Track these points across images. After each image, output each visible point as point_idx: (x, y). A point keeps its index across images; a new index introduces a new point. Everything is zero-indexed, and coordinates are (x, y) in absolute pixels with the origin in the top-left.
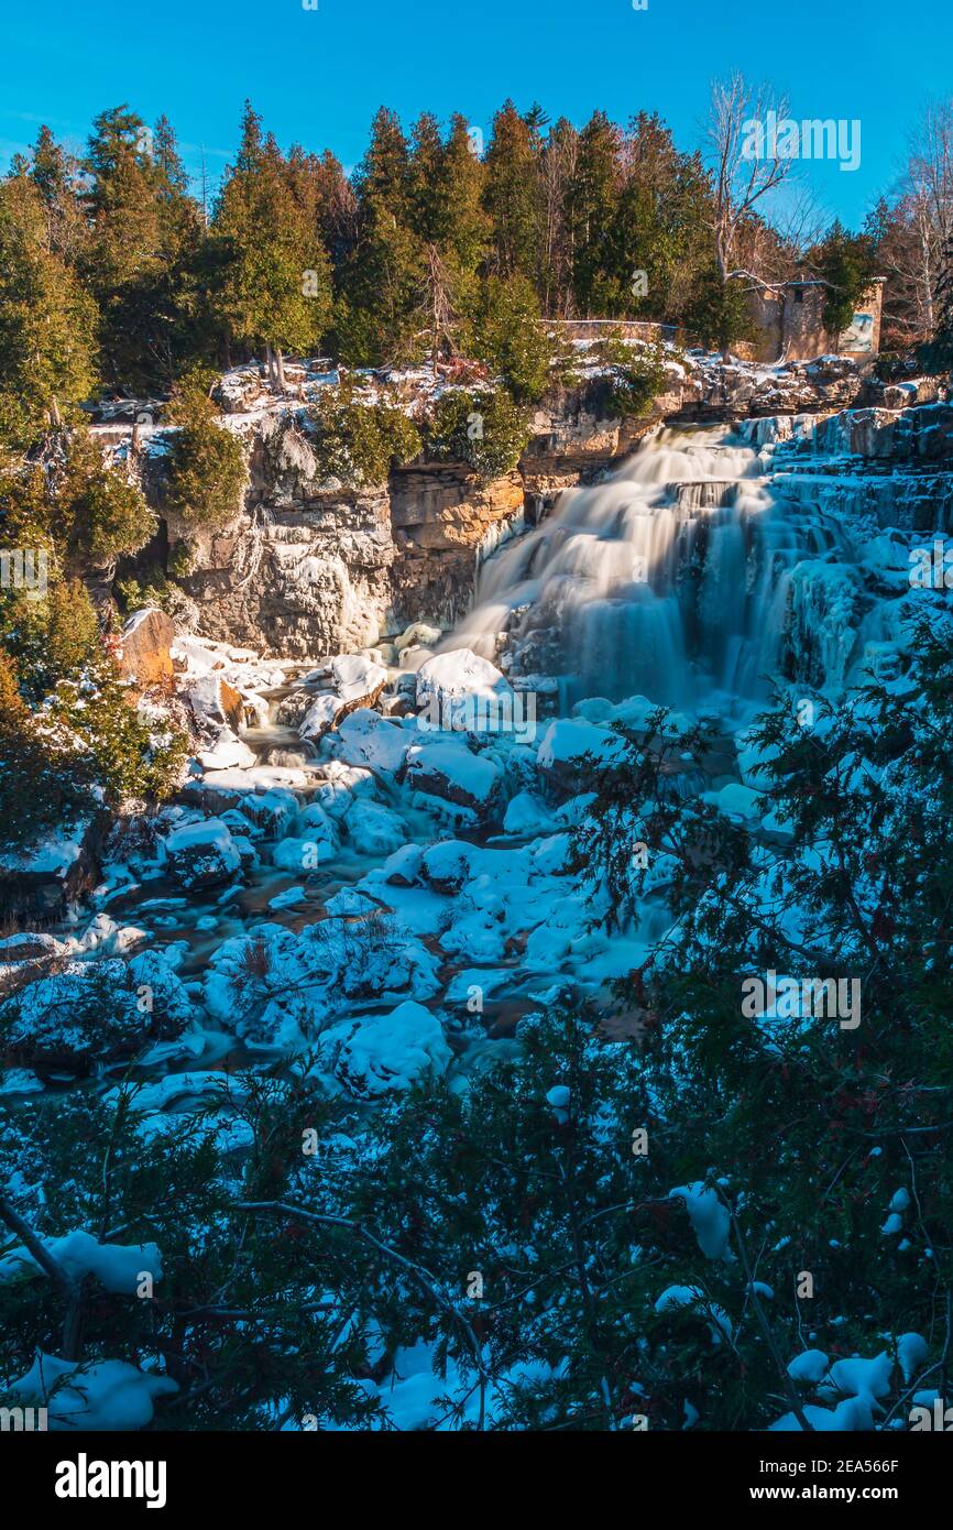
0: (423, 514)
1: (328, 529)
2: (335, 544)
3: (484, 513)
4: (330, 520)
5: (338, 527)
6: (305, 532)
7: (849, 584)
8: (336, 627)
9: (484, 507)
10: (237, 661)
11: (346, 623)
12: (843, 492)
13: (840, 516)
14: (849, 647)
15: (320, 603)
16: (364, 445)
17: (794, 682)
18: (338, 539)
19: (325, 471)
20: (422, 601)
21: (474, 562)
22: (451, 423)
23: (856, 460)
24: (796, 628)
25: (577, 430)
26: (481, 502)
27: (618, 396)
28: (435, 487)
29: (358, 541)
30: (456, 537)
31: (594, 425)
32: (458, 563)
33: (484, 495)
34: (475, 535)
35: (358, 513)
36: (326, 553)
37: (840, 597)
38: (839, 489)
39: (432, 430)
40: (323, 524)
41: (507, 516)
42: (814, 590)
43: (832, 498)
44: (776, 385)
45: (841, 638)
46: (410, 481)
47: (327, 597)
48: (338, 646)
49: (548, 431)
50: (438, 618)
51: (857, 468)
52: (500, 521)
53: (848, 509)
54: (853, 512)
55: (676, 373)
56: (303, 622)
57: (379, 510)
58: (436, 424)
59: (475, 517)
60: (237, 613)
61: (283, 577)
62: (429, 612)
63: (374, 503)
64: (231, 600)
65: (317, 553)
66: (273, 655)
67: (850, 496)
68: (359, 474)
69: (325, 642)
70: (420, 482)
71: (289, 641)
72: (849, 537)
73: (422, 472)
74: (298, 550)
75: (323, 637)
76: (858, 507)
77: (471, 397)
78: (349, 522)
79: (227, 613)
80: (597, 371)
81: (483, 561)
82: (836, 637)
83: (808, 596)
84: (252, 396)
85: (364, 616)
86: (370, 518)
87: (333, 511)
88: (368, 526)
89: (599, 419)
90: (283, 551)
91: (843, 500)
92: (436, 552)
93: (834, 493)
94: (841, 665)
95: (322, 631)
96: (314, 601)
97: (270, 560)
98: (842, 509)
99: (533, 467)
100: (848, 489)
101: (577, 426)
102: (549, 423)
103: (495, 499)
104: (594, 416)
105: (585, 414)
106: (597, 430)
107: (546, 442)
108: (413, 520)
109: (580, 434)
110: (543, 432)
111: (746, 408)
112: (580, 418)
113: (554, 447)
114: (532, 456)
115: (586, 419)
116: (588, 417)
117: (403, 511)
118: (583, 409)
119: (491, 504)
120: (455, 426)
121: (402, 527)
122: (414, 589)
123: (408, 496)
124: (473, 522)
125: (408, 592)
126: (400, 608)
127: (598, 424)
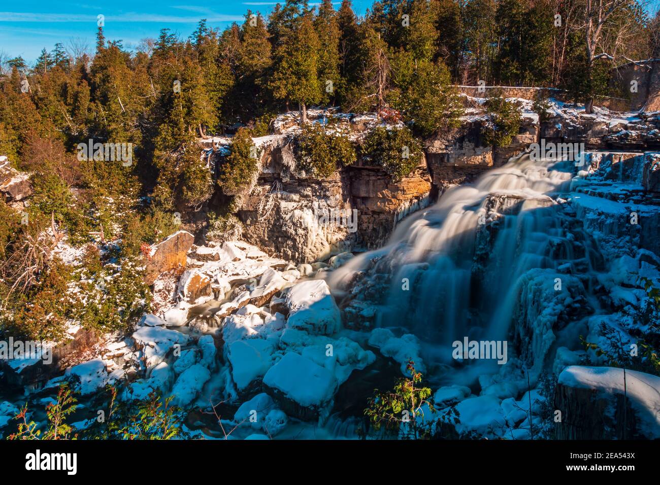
0: (368, 192)
1: (307, 196)
2: (310, 204)
3: (400, 196)
4: (308, 191)
5: (313, 196)
6: (296, 197)
8: (305, 247)
9: (399, 192)
10: (250, 258)
11: (310, 246)
12: (603, 217)
13: (597, 234)
14: (547, 346)
15: (297, 234)
16: (319, 156)
17: (518, 357)
18: (312, 202)
19: (300, 167)
20: (370, 237)
21: (393, 221)
22: (373, 145)
23: (636, 192)
24: (522, 317)
25: (463, 151)
26: (397, 189)
28: (373, 178)
29: (321, 204)
30: (383, 207)
31: (474, 149)
32: (387, 220)
33: (399, 185)
34: (395, 207)
35: (322, 189)
36: (305, 208)
37: (552, 304)
38: (600, 214)
39: (362, 149)
40: (306, 193)
41: (417, 198)
42: (535, 293)
43: (592, 221)
44: (626, 128)
45: (544, 336)
46: (363, 174)
47: (300, 231)
48: (305, 258)
49: (445, 151)
50: (376, 247)
52: (411, 200)
53: (606, 230)
54: (611, 232)
55: (531, 120)
56: (289, 242)
57: (332, 189)
58: (364, 146)
59: (394, 197)
60: (262, 233)
61: (282, 218)
62: (372, 244)
63: (330, 185)
64: (259, 226)
65: (301, 208)
66: (277, 256)
67: (609, 221)
68: (315, 170)
69: (299, 254)
70: (367, 175)
71: (284, 250)
72: (602, 251)
73: (369, 170)
74: (291, 205)
75: (298, 251)
76: (616, 230)
77: (388, 131)
78: (318, 194)
79: (257, 232)
80: (477, 118)
81: (398, 222)
82: (541, 334)
83: (530, 296)
84: (287, 126)
85: (322, 243)
86: (327, 193)
87: (312, 187)
88: (326, 197)
89: (477, 146)
90: (283, 204)
91: (602, 223)
92: (374, 212)
93: (595, 217)
94: (542, 357)
95: (298, 248)
96: (294, 233)
97: (277, 209)
98: (601, 229)
99: (439, 171)
100: (607, 215)
101: (462, 149)
102: (444, 147)
103: (405, 188)
104: (473, 144)
105: (467, 142)
106: (475, 152)
107: (443, 158)
108: (363, 194)
109: (464, 154)
110: (440, 152)
111: (599, 142)
112: (464, 145)
113: (448, 160)
114: (436, 165)
115: (468, 146)
116: (470, 144)
117: (358, 189)
118: (466, 140)
119: (404, 191)
120: (375, 147)
121: (359, 197)
122: (365, 230)
123: (361, 182)
124: (393, 200)
125: (363, 232)
126: (361, 239)
127: (477, 149)
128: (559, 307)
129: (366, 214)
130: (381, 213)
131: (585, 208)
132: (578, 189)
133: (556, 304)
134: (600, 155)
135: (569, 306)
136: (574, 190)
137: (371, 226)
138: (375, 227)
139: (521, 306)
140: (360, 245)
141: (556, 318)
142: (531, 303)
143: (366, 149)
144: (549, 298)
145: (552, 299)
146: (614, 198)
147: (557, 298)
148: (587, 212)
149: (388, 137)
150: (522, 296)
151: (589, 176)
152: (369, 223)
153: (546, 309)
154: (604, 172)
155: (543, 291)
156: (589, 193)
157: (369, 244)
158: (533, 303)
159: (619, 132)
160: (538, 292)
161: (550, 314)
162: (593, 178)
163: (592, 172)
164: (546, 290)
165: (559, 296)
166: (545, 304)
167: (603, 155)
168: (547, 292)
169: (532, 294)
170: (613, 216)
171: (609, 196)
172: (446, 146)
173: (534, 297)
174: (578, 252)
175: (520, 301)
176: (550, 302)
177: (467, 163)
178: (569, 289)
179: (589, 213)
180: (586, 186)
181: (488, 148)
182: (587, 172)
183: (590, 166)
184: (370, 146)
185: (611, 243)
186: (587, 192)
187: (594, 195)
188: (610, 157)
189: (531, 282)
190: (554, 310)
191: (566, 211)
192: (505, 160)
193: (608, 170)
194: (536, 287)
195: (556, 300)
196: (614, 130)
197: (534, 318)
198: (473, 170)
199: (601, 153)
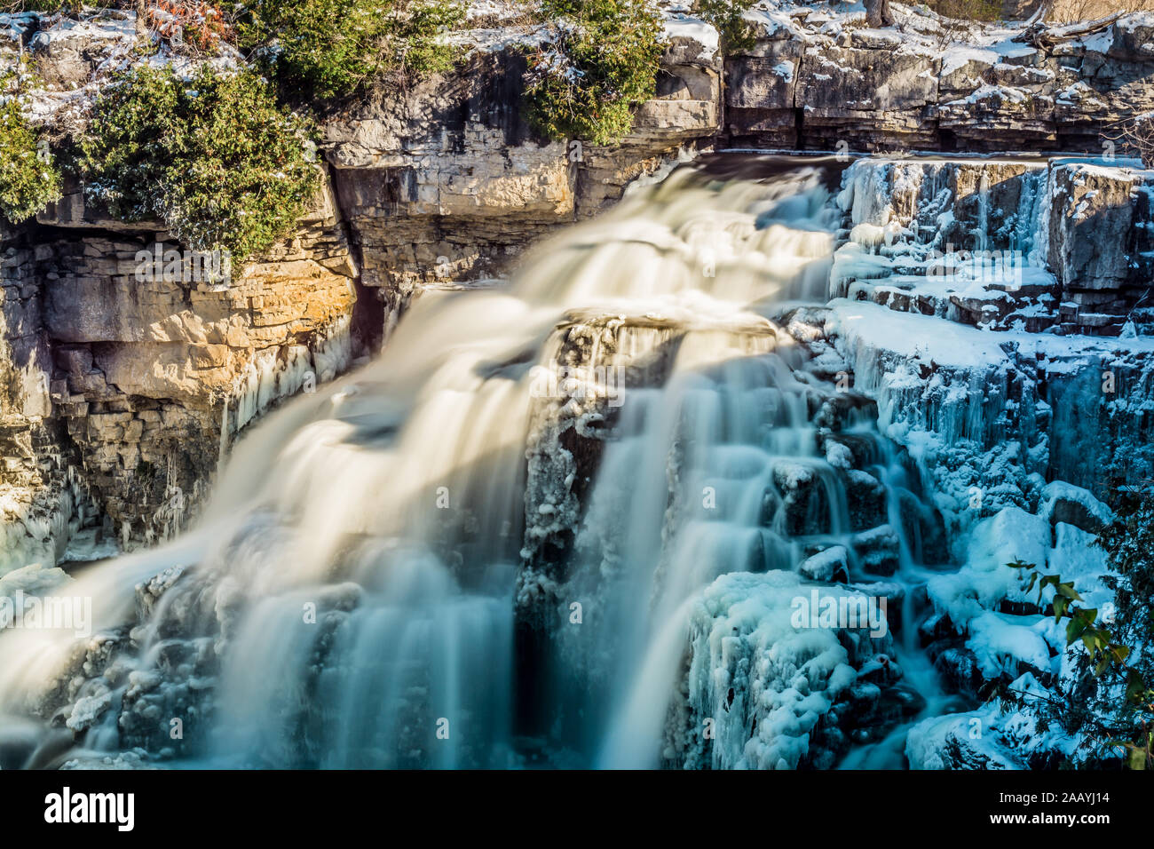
0: (113, 322)
7: (831, 654)
9: (235, 318)
12: (936, 380)
13: (922, 443)
20: (128, 501)
21: (218, 431)
22: (126, 138)
23: (1031, 291)
24: (695, 752)
25: (465, 161)
26: (227, 307)
27: (540, 94)
30: (174, 378)
31: (505, 154)
32: (193, 430)
33: (234, 293)
34: (221, 376)
38: (926, 372)
39: (81, 154)
41: (305, 338)
42: (733, 661)
43: (907, 393)
44: (992, 77)
46: (88, 251)
49: (399, 161)
50: (155, 538)
51: (1029, 312)
52: (283, 349)
53: (947, 424)
54: (964, 431)
55: (694, 46)
58: (87, 143)
59: (217, 338)
62: (138, 526)
67: (956, 393)
70: (105, 256)
72: (940, 499)
73: (112, 236)
76: (977, 422)
77: (179, 86)
80: (509, 36)
81: (237, 433)
83: (719, 673)
89: (513, 140)
91: (935, 401)
92: (140, 401)
93: (914, 382)
98: (931, 425)
99: (380, 234)
100: (950, 376)
101: (462, 152)
102: (394, 144)
103: (259, 304)
104: (501, 134)
105: (480, 127)
106: (510, 164)
107: (396, 184)
108: (92, 331)
109: (470, 171)
110: (382, 163)
111: (913, 124)
112: (470, 136)
113: (413, 195)
114: (372, 211)
115: (483, 138)
116: (488, 134)
117: (74, 313)
118: (475, 117)
119: (252, 312)
120: (134, 147)
121: (79, 346)
122: (109, 473)
123: (85, 282)
124: (211, 349)
125: (101, 482)
126: (94, 511)
127: (512, 151)
128: (816, 702)
129: (109, 408)
130: (170, 402)
131: (880, 353)
132: (855, 287)
133: (804, 692)
134: (917, 168)
135: (844, 694)
136: (843, 292)
137: (131, 456)
138: (146, 458)
139: (690, 710)
140: (92, 534)
141: (804, 739)
142: (721, 698)
143: (100, 154)
144: (779, 674)
145: (790, 675)
146: (967, 316)
147: (806, 673)
148: (888, 365)
149: (183, 109)
150: (693, 674)
151: (889, 240)
152: (124, 444)
153: (772, 712)
154: (931, 228)
155: (760, 651)
156: (891, 300)
157: (126, 528)
158: (731, 698)
159: (969, 91)
160: (744, 658)
161: (787, 731)
162: (901, 247)
163: (895, 228)
164: (769, 646)
165: (813, 665)
166: (768, 696)
167: (928, 169)
168: (772, 653)
169: (725, 664)
170: (965, 376)
171: (952, 309)
172: (404, 140)
173: (732, 675)
174: (866, 506)
175: (686, 695)
176: (785, 685)
177: (484, 205)
178: (842, 636)
179: (892, 371)
180: (879, 277)
181: (553, 147)
182: (881, 230)
183: (889, 209)
184: (113, 141)
185: (966, 469)
186: (882, 298)
187: (906, 310)
188: (947, 177)
189: (721, 625)
190: (798, 713)
191: (820, 367)
192: (614, 191)
193: (946, 220)
194: (737, 640)
195: (802, 679)
196: (957, 85)
197: (736, 748)
198: (505, 229)
199: (921, 163)
